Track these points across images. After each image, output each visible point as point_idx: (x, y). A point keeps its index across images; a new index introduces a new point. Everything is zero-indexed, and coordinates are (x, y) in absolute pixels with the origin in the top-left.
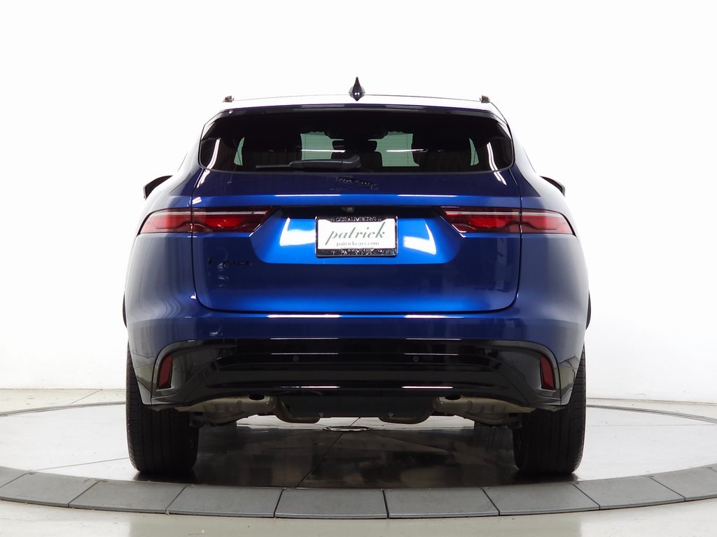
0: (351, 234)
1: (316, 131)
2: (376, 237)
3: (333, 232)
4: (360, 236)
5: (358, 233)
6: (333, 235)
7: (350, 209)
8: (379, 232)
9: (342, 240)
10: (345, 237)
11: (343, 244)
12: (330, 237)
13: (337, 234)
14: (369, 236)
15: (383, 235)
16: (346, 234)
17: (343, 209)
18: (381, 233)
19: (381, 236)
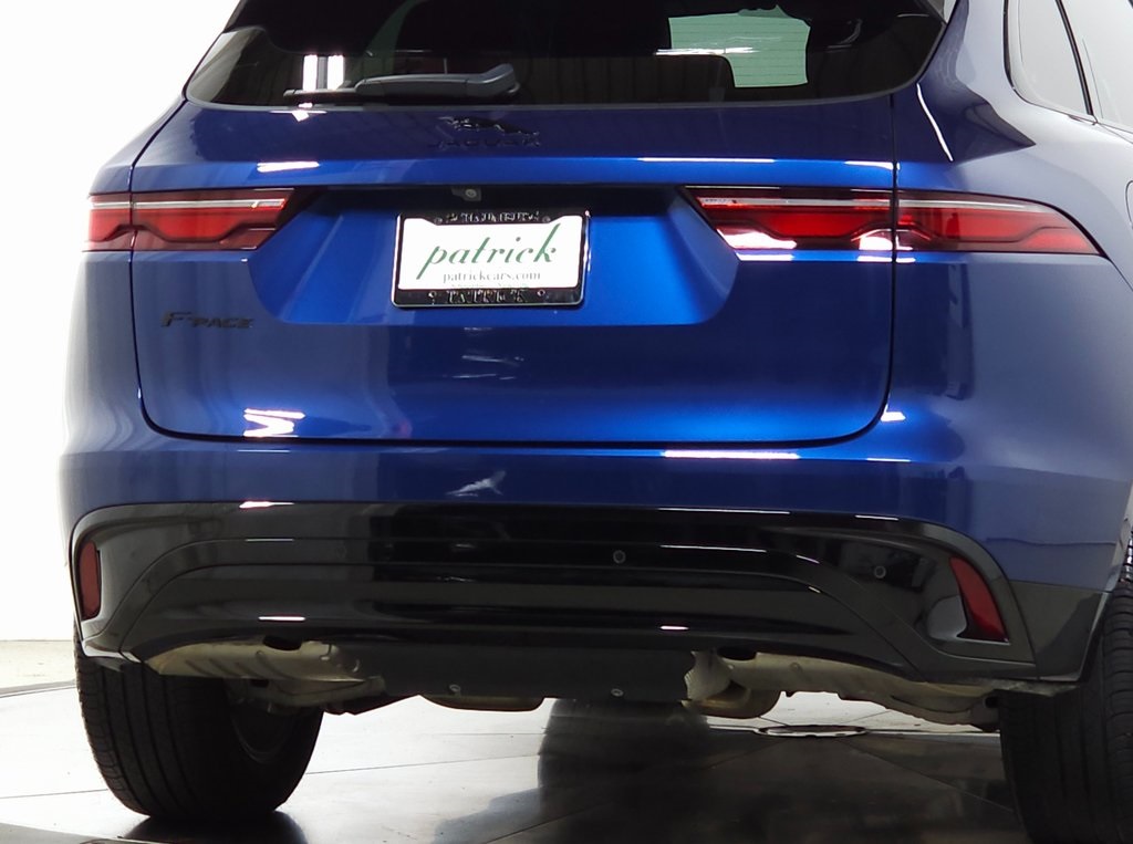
0: (479, 252)
1: (755, 9)
2: (536, 259)
3: (437, 249)
4: (499, 258)
5: (495, 251)
6: (438, 255)
7: (471, 194)
8: (542, 250)
9: (456, 268)
10: (462, 261)
11: (458, 277)
12: (429, 261)
13: (445, 253)
14: (518, 258)
15: (551, 255)
16: (467, 252)
17: (455, 192)
18: (548, 250)
19: (547, 259)
